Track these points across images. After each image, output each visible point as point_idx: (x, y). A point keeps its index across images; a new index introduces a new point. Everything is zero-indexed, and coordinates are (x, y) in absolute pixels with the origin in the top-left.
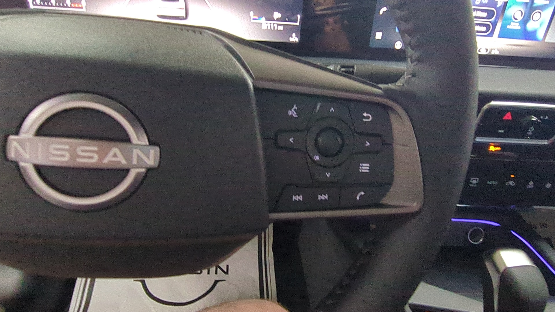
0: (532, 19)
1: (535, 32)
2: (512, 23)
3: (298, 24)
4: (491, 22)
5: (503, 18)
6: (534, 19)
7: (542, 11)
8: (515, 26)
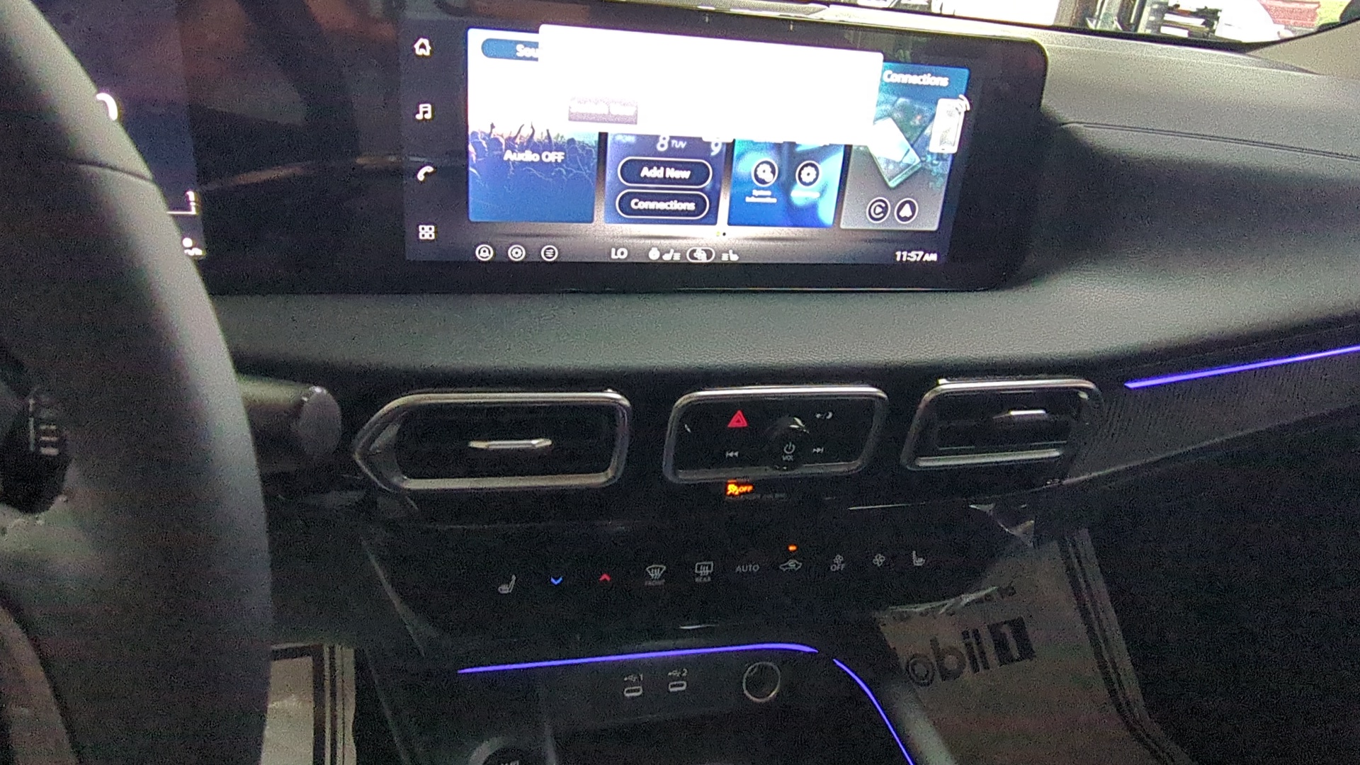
0: (800, 179)
1: (812, 208)
2: (755, 192)
3: (193, 212)
4: (706, 190)
5: (732, 180)
6: (804, 180)
7: (818, 162)
8: (762, 197)
